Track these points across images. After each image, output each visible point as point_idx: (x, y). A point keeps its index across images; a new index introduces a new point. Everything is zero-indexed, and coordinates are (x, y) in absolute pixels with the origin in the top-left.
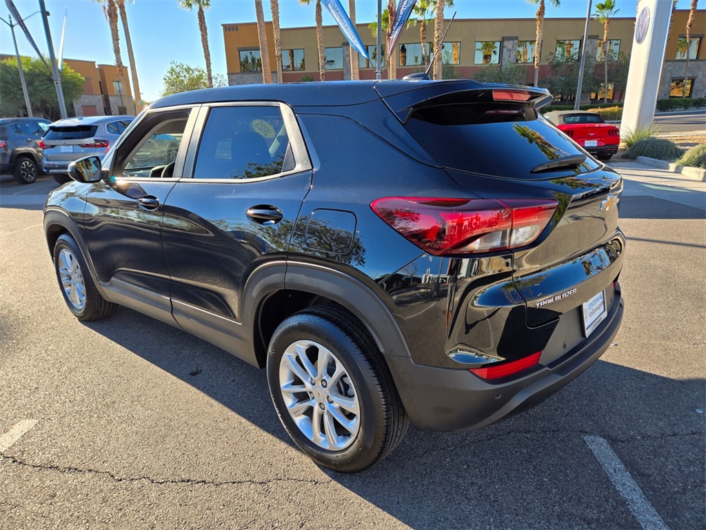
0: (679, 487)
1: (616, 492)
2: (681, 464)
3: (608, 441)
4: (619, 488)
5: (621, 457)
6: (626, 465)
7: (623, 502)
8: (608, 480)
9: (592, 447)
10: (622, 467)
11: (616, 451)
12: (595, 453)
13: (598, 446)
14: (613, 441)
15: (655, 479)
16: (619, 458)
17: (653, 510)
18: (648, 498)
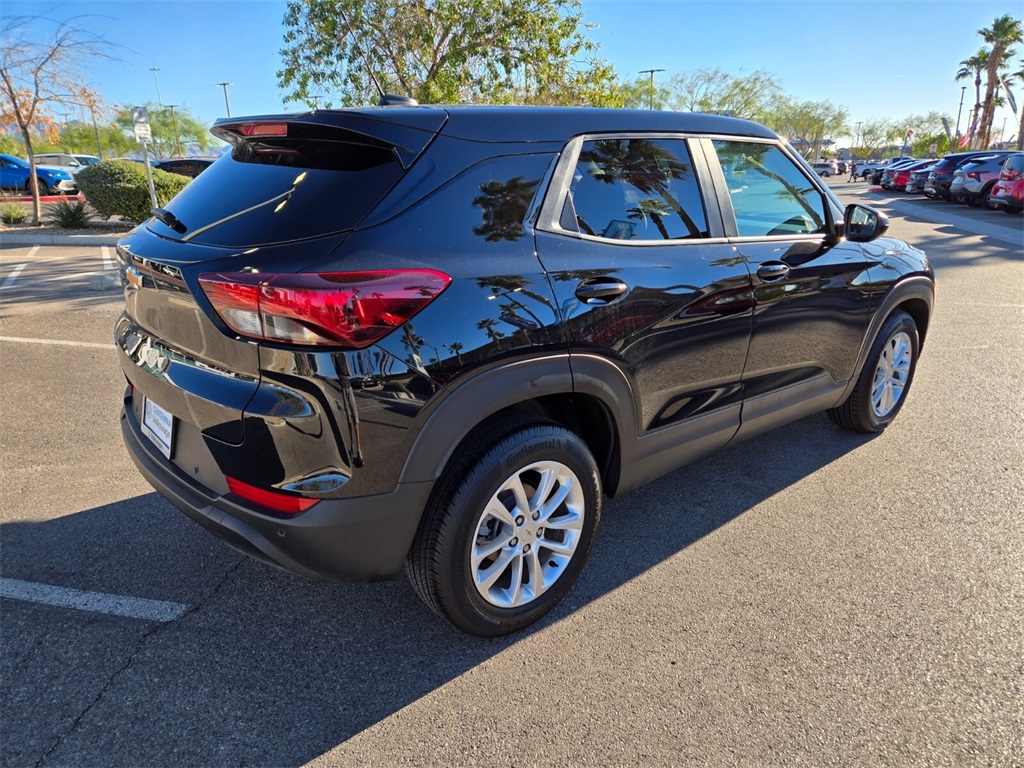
0: (47, 641)
1: (98, 591)
2: (62, 667)
3: (160, 623)
4: (100, 596)
5: (130, 620)
6: (115, 616)
7: (85, 589)
8: (115, 592)
9: (166, 604)
10: (118, 612)
11: (141, 621)
12: (157, 603)
13: (164, 611)
14: (155, 628)
15: (76, 628)
16: (129, 617)
17: (54, 603)
18: (67, 609)
